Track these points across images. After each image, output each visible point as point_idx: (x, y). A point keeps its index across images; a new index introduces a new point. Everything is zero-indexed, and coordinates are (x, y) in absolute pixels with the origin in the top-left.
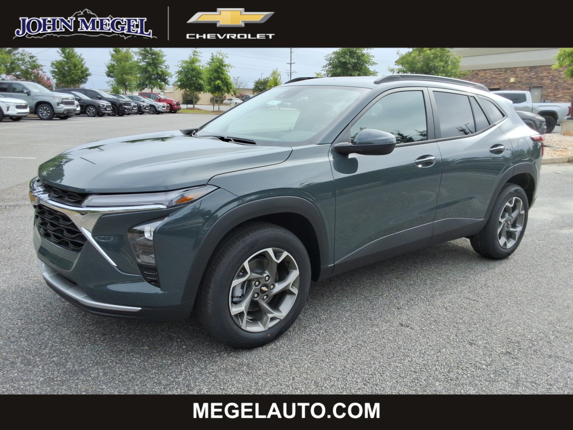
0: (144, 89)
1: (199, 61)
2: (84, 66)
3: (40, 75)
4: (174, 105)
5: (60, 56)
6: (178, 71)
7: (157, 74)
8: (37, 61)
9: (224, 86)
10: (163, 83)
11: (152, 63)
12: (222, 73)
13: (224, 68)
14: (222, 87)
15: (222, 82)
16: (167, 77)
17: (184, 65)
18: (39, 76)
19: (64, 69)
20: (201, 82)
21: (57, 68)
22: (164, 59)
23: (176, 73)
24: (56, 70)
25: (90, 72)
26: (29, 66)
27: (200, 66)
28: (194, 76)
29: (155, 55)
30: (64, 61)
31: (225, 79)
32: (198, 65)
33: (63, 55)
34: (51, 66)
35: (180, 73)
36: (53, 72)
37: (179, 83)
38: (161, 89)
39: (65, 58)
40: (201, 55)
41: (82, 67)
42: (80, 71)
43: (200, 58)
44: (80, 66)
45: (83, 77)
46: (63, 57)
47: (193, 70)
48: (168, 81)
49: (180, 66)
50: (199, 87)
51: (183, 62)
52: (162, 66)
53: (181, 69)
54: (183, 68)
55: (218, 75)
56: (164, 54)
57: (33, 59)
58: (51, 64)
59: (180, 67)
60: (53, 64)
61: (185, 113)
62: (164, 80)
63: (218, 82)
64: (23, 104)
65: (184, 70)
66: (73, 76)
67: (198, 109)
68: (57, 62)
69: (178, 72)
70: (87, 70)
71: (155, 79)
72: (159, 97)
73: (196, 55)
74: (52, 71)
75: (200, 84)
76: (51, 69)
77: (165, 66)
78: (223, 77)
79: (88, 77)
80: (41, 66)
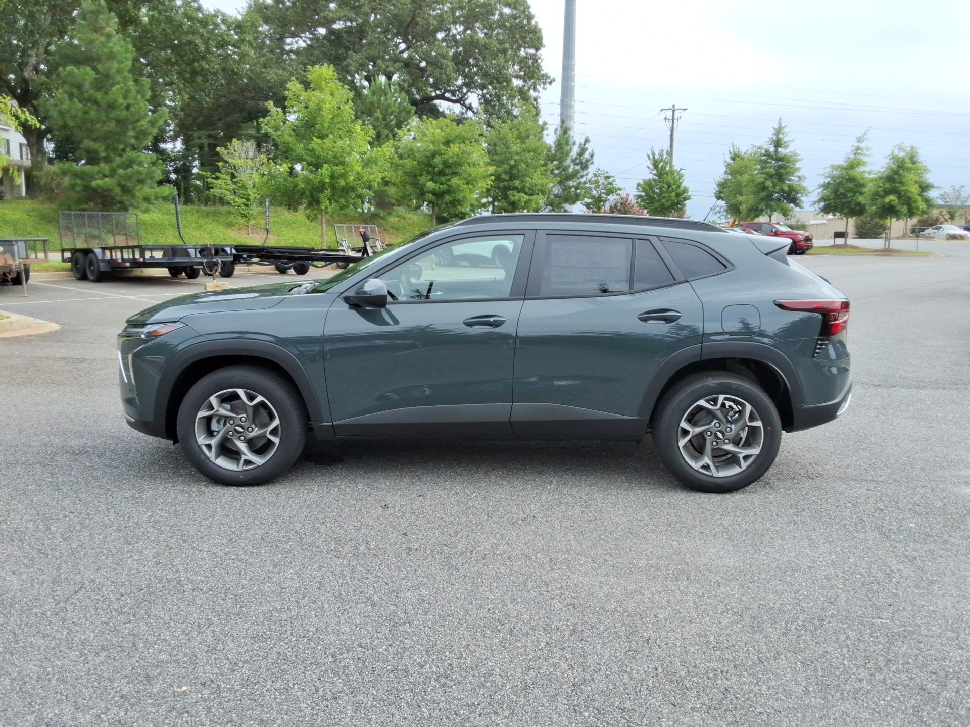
0: (757, 216)
1: (864, 164)
2: (683, 185)
3: (628, 203)
4: (800, 241)
5: (651, 173)
6: (822, 183)
7: (782, 190)
8: (614, 183)
9: (904, 204)
10: (792, 205)
11: (776, 174)
12: (902, 183)
13: (905, 173)
14: (899, 207)
15: (899, 198)
16: (799, 195)
17: (834, 172)
19: (654, 192)
20: (861, 199)
21: (644, 191)
22: (798, 165)
23: (820, 187)
24: (643, 194)
25: (689, 194)
26: (603, 191)
27: (864, 172)
28: (851, 190)
29: (782, 161)
30: (654, 180)
31: (906, 193)
32: (862, 170)
33: (655, 172)
34: (637, 189)
35: (826, 186)
36: (639, 197)
37: (822, 204)
38: (785, 215)
39: (657, 176)
40: (868, 153)
41: (679, 187)
42: (674, 194)
43: (865, 159)
44: (674, 187)
45: (678, 203)
46: (655, 175)
47: (852, 179)
48: (800, 201)
49: (827, 175)
50: (858, 208)
51: (833, 167)
52: (793, 178)
53: (829, 179)
54: (832, 178)
55: (893, 185)
56: (799, 157)
57: (610, 181)
58: (636, 186)
59: (826, 177)
60: (639, 185)
61: (820, 254)
62: (794, 201)
63: (892, 198)
65: (834, 181)
66: (663, 201)
67: (853, 247)
68: (645, 182)
69: (822, 186)
70: (685, 190)
71: (779, 200)
72: (776, 228)
73: (859, 154)
74: (637, 196)
75: (859, 204)
76: (636, 192)
77: (797, 176)
78: (902, 188)
79: (686, 202)
80: (620, 189)
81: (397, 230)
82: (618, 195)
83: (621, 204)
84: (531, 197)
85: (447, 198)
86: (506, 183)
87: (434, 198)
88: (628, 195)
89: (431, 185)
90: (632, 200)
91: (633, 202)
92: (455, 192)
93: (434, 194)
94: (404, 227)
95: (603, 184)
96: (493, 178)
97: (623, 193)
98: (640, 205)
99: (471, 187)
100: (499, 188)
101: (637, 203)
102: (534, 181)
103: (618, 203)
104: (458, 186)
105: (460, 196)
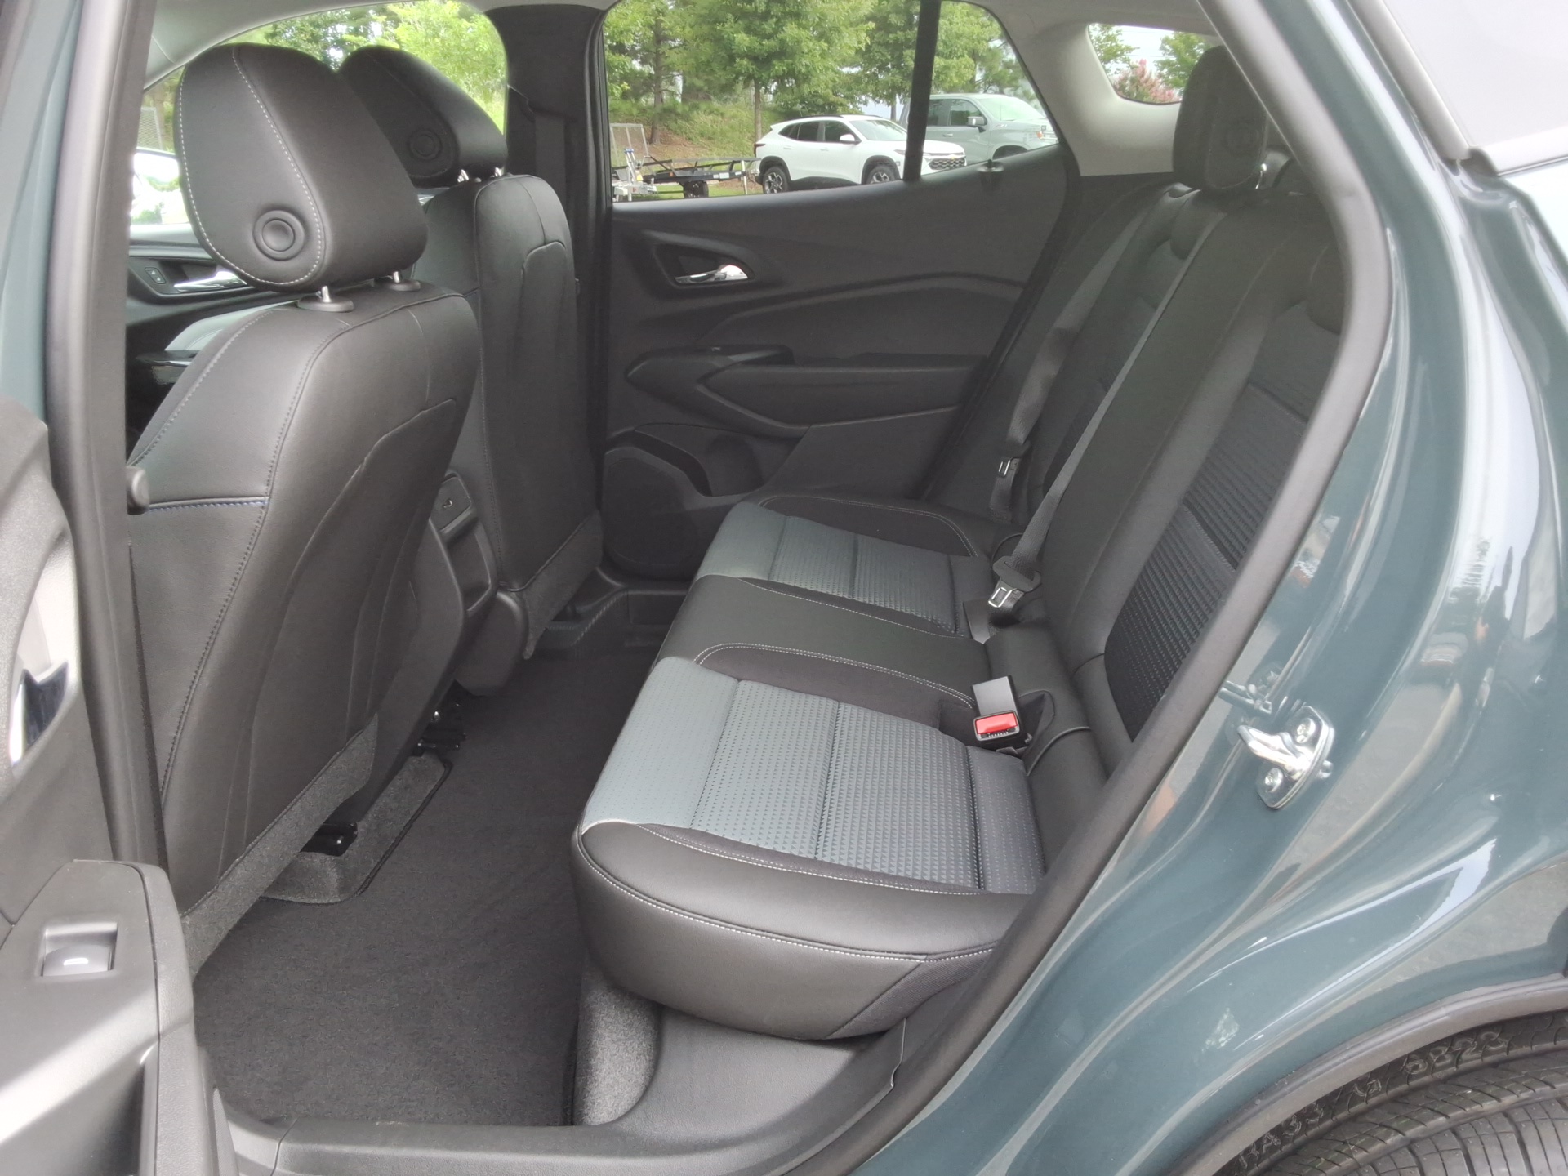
3: (1145, 77)
8: (1119, 38)
18: (1143, 80)
19: (1194, 54)
21: (1175, 52)
24: (1173, 58)
34: (1162, 48)
36: (1165, 64)
57: (1110, 33)
58: (1160, 42)
60: (1166, 42)
64: (949, 157)
74: (1162, 62)
76: (1161, 56)
80: (1129, 49)
81: (710, 138)
82: (1126, 61)
83: (1133, 81)
84: (949, 61)
85: (779, 67)
86: (900, 34)
87: (752, 68)
88: (1143, 63)
89: (742, 40)
90: (1152, 70)
91: (1153, 77)
92: (792, 55)
93: (754, 58)
94: (723, 134)
95: (1098, 39)
96: (872, 25)
97: (1134, 58)
98: (1166, 82)
99: (825, 45)
100: (886, 45)
101: (1161, 76)
102: (955, 29)
103: (1125, 79)
104: (799, 42)
105: (802, 64)
